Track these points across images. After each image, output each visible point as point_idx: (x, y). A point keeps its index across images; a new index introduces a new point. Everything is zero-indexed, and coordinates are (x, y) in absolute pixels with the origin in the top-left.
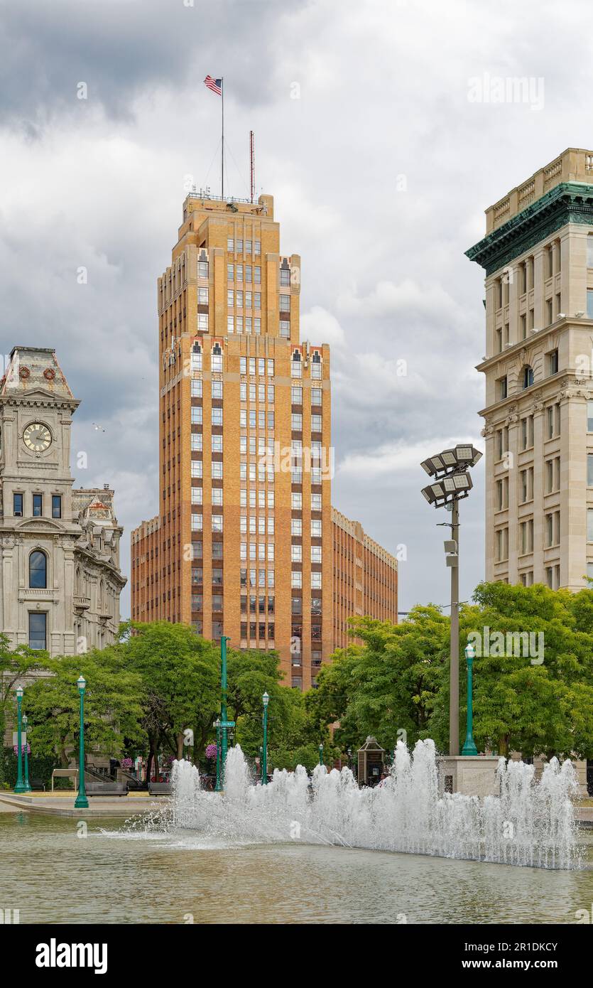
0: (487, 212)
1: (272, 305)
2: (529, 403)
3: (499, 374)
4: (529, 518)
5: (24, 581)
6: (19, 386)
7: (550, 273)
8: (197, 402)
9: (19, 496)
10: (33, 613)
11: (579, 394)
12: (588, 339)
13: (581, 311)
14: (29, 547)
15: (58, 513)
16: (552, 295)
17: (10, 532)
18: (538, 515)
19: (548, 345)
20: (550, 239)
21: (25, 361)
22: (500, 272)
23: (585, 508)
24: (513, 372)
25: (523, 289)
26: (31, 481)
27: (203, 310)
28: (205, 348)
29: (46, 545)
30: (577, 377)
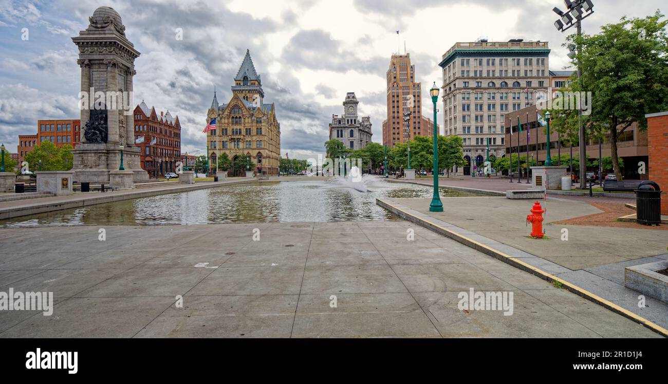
1: (409, 75)
3: (445, 89)
5: (349, 136)
6: (348, 100)
7: (454, 68)
8: (393, 96)
9: (348, 120)
10: (351, 142)
11: (460, 92)
12: (462, 81)
13: (460, 75)
14: (350, 129)
15: (355, 123)
16: (454, 72)
17: (346, 127)
18: (453, 118)
19: (454, 83)
20: (454, 61)
21: (349, 95)
22: (445, 68)
23: (462, 115)
24: (448, 89)
25: (449, 71)
26: (350, 117)
27: (395, 78)
28: (395, 85)
29: (353, 129)
30: (460, 89)
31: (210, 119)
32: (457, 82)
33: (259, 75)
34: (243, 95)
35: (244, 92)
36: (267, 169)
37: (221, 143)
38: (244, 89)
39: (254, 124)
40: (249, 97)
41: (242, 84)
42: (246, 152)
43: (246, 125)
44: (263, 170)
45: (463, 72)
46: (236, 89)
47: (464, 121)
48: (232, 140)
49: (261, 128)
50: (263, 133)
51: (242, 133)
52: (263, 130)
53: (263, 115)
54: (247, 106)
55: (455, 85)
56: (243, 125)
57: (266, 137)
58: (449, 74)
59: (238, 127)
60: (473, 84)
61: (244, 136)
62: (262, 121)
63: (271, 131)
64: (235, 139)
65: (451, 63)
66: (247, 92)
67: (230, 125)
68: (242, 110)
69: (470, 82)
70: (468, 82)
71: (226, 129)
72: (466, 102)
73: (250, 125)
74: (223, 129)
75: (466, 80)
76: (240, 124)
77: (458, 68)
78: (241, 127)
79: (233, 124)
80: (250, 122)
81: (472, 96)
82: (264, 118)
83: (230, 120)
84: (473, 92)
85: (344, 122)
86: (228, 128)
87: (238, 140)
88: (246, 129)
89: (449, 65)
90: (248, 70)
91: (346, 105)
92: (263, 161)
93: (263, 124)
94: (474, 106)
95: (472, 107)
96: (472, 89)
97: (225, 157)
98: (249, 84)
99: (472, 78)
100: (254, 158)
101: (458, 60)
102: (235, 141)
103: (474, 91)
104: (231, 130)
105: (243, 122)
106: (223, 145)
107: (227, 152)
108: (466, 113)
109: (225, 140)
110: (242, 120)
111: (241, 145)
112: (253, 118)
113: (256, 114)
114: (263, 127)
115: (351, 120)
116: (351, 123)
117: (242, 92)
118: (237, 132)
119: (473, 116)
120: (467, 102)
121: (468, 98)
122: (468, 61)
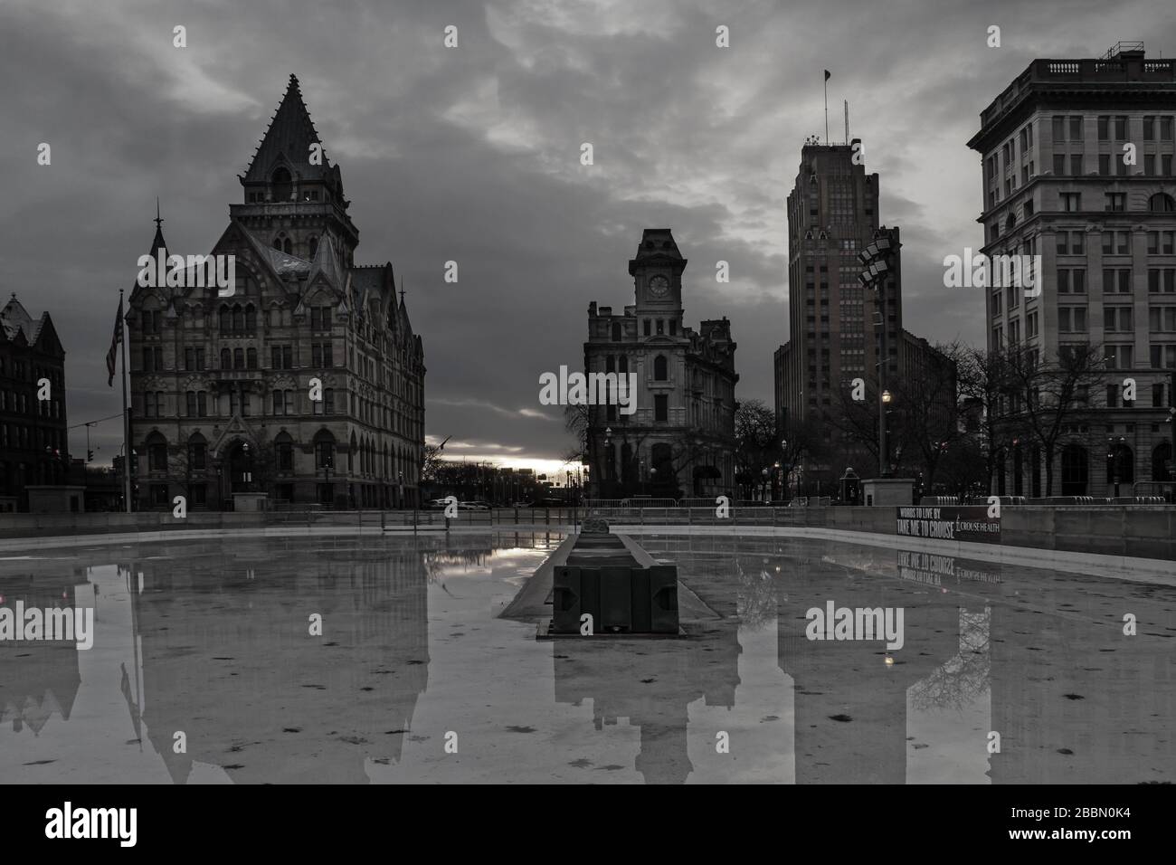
0: (981, 115)
1: (860, 205)
2: (1014, 240)
3: (993, 223)
4: (1016, 319)
5: (651, 376)
6: (647, 253)
7: (1024, 148)
8: (810, 269)
9: (647, 324)
10: (656, 397)
11: (1049, 229)
12: (1056, 190)
13: (1049, 171)
14: (653, 355)
15: (673, 332)
16: (1027, 163)
17: (641, 346)
18: (1022, 316)
19: (1027, 199)
20: (1024, 125)
21: (651, 238)
22: (991, 154)
23: (1055, 307)
24: (1002, 220)
25: (1007, 162)
26: (654, 312)
27: (814, 212)
28: (816, 235)
29: (665, 353)
30: (1048, 217)
31: (140, 315)
32: (1037, 195)
33: (337, 167)
34: (274, 235)
35: (276, 224)
36: (358, 490)
37: (183, 399)
38: (274, 212)
39: (304, 332)
40: (294, 241)
41: (269, 197)
42: (273, 430)
43: (275, 335)
44: (338, 492)
45: (1059, 159)
46: (247, 213)
47: (1064, 327)
48: (222, 388)
49: (329, 346)
50: (338, 363)
51: (261, 364)
52: (336, 351)
53: (336, 300)
54: (278, 269)
55: (1029, 205)
56: (261, 334)
57: (349, 378)
58: (1005, 171)
59: (244, 343)
60: (1095, 201)
61: (264, 372)
62: (334, 321)
63: (379, 359)
64: (232, 382)
65: (1016, 135)
66: (287, 223)
67: (216, 335)
68: (257, 283)
69: (1084, 196)
70: (1078, 195)
71: (200, 350)
72: (1070, 260)
73: (288, 334)
74: (187, 350)
75: (1071, 188)
76: (250, 330)
77: (1042, 147)
78: (257, 342)
79: (224, 332)
80: (287, 323)
81: (1094, 244)
82: (341, 308)
83: (215, 318)
84: (1095, 229)
85: (631, 330)
86: (208, 346)
87: (246, 388)
88: (275, 348)
89: (1008, 140)
90: (291, 147)
91: (639, 272)
92: (341, 459)
93: (338, 331)
94: (1100, 277)
95: (1095, 278)
96: (1094, 217)
97: (197, 446)
98: (294, 196)
99: (1092, 181)
100: (306, 449)
101: (1039, 122)
102: (231, 393)
103: (1100, 226)
104: (217, 354)
105: (260, 324)
106: (190, 406)
107: (206, 430)
108: (1073, 300)
109: (197, 387)
110: (260, 316)
111: (255, 406)
112: (301, 309)
113: (310, 294)
114: (336, 342)
115: (660, 324)
116: (660, 332)
117: (270, 227)
118: (239, 361)
119: (1096, 309)
120: (1074, 261)
121: (1078, 250)
122: (1077, 124)
